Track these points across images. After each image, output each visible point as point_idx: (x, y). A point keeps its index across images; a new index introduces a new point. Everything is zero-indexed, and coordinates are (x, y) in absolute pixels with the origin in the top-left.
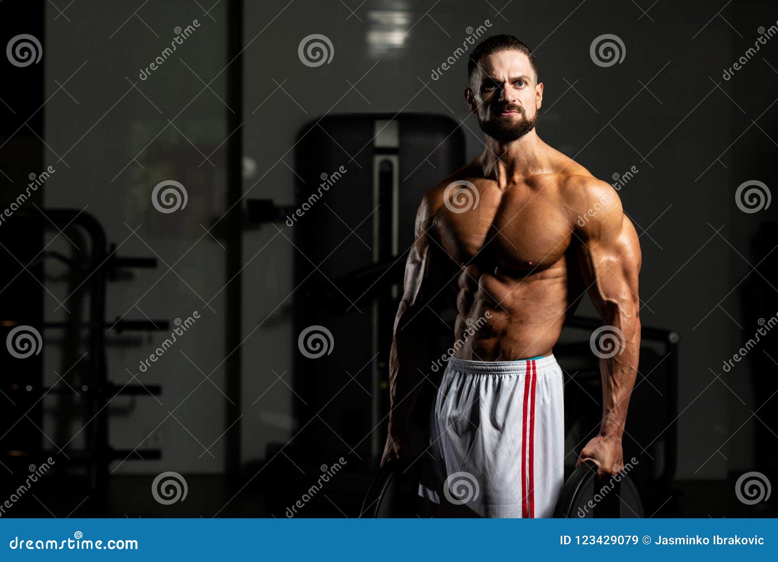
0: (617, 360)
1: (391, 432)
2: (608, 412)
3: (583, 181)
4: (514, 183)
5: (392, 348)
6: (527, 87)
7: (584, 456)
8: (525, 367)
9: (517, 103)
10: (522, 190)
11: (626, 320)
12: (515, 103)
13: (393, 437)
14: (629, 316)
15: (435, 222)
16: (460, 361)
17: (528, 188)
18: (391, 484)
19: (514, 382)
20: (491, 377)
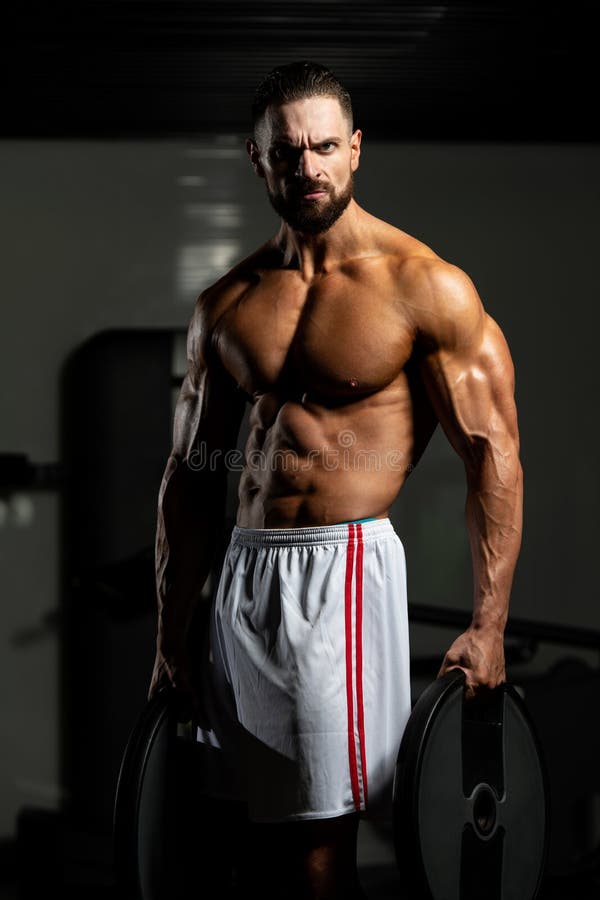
0: (493, 518)
1: (162, 648)
2: (483, 594)
3: (426, 266)
4: (325, 272)
5: (159, 526)
6: (336, 150)
7: (451, 663)
8: (347, 533)
9: (323, 178)
10: (337, 281)
11: (502, 460)
12: (320, 178)
13: (164, 656)
14: (506, 454)
15: (215, 336)
16: (247, 532)
17: (346, 278)
18: (162, 727)
19: (331, 557)
20: (295, 550)
